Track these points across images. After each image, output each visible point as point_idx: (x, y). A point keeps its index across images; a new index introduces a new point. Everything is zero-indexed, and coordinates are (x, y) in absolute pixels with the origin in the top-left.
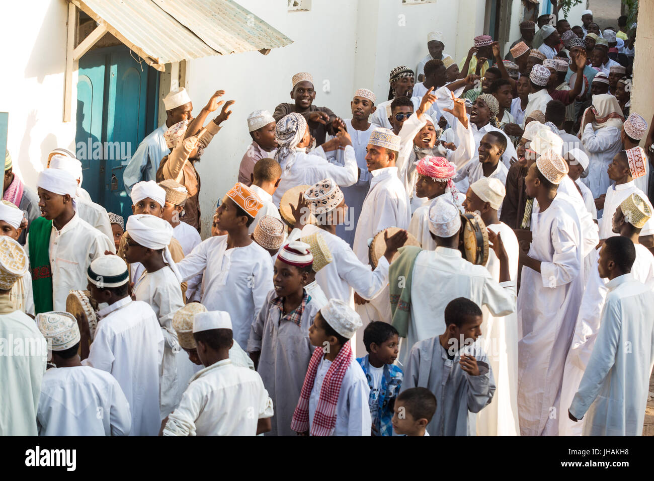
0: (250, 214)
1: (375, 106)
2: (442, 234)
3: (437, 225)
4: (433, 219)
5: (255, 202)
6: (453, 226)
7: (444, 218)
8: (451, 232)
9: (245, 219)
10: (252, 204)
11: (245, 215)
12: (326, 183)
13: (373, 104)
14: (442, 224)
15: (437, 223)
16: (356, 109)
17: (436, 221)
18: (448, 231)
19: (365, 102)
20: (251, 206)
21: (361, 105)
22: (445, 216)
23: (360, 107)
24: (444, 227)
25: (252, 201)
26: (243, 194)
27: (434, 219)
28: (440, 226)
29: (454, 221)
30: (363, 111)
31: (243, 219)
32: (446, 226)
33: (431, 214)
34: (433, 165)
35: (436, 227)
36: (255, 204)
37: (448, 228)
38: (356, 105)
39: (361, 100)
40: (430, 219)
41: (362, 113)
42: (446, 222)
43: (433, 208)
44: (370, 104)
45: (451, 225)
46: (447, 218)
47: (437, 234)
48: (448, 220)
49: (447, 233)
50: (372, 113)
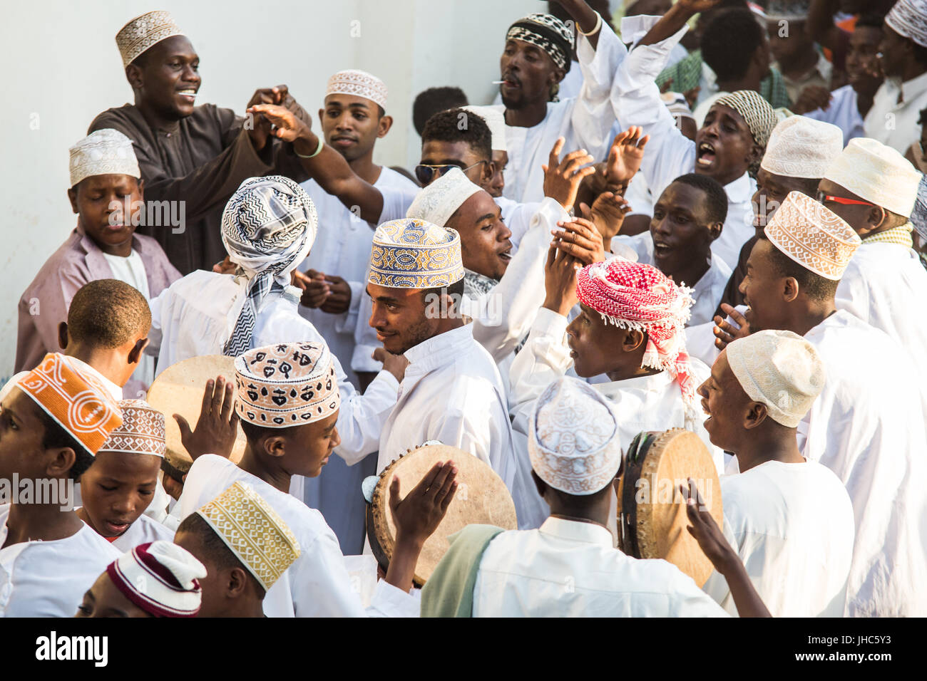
0: (81, 443)
1: (387, 114)
2: (569, 484)
3: (559, 460)
4: (546, 442)
5: (100, 408)
6: (603, 465)
7: (580, 443)
8: (595, 482)
9: (67, 457)
10: (91, 416)
11: (65, 445)
12: (305, 352)
13: (381, 111)
14: (575, 460)
15: (559, 455)
16: (335, 133)
17: (557, 450)
18: (589, 478)
19: (357, 110)
20: (88, 420)
21: (347, 120)
22: (582, 436)
23: (346, 125)
24: (578, 468)
25: (91, 406)
26: (65, 386)
27: (551, 442)
28: (567, 465)
29: (605, 451)
30: (353, 134)
31: (61, 457)
32: (584, 464)
33: (542, 427)
34: (605, 280)
35: (554, 464)
36: (100, 415)
37: (588, 471)
38: (332, 121)
39: (345, 103)
40: (540, 442)
41: (356, 140)
42: (585, 455)
43: (547, 408)
44: (372, 112)
45: (598, 461)
46: (589, 442)
47: (554, 483)
48: (590, 448)
49: (583, 484)
50: (381, 135)
